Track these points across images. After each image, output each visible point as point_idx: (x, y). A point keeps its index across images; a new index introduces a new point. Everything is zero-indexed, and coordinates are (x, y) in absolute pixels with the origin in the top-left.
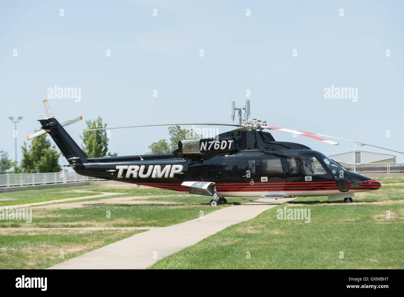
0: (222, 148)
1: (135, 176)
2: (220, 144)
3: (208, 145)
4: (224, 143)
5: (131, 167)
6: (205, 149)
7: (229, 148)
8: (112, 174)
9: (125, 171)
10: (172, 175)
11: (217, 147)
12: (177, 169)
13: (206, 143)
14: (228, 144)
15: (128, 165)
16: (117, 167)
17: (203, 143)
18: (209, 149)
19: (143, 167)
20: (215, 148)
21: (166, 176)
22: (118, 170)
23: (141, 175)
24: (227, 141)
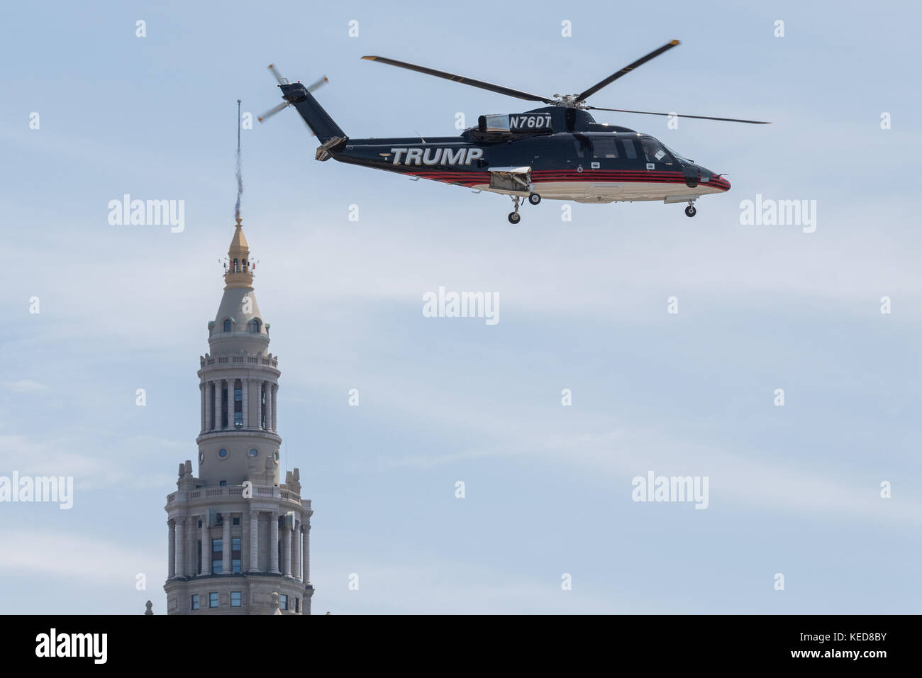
0: (537, 126)
1: (418, 162)
2: (535, 121)
3: (520, 121)
4: (540, 120)
5: (411, 150)
6: (516, 126)
7: (547, 126)
8: (386, 159)
9: (404, 156)
10: (468, 162)
11: (531, 124)
12: (475, 153)
13: (517, 119)
14: (546, 120)
15: (408, 148)
16: (393, 150)
17: (513, 118)
18: (521, 126)
19: (428, 151)
20: (529, 126)
21: (461, 162)
22: (394, 154)
23: (427, 161)
24: (544, 118)
